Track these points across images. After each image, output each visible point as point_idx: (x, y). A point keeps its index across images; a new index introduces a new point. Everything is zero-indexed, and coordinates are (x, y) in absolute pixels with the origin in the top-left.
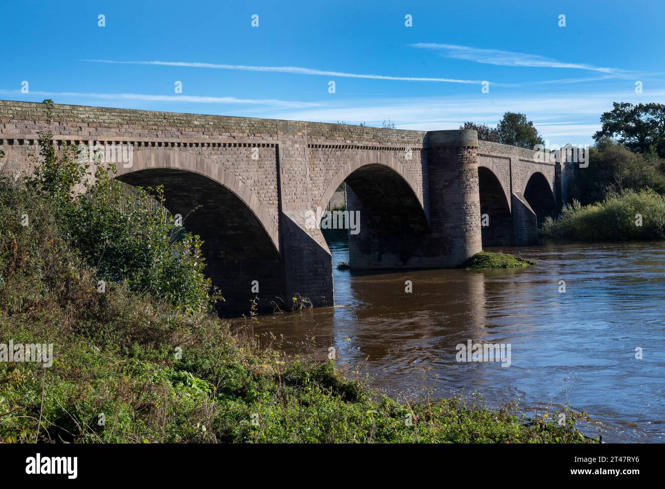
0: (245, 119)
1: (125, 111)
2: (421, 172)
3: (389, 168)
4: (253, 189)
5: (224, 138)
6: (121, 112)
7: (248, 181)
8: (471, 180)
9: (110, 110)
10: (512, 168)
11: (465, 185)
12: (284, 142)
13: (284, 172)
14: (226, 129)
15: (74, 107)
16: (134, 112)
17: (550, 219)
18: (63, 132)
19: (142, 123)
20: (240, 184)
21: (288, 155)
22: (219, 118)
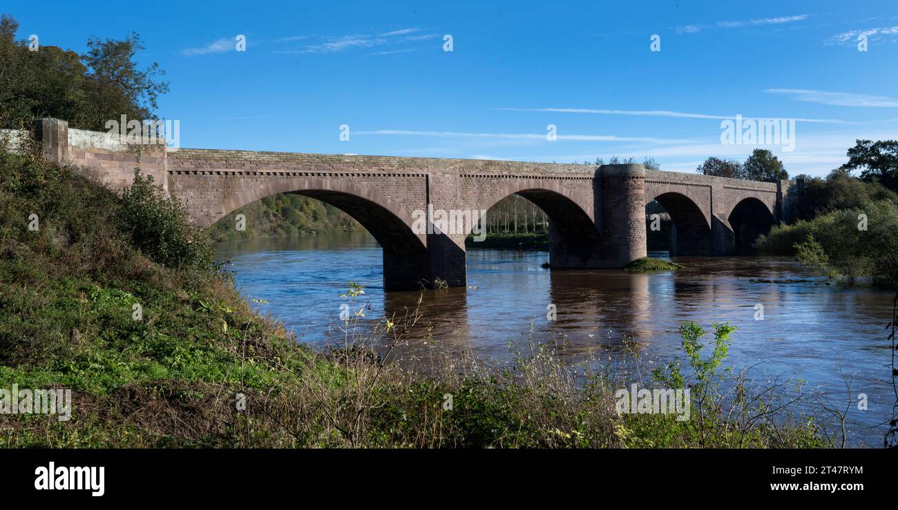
0: (394, 157)
1: (282, 153)
2: (592, 196)
3: (555, 193)
4: (401, 204)
5: (374, 170)
6: (278, 154)
7: (397, 199)
8: (636, 202)
9: (270, 153)
10: (713, 194)
11: (629, 206)
12: (434, 173)
13: (434, 194)
14: (376, 164)
15: (238, 152)
16: (291, 154)
17: (763, 237)
18: (228, 167)
19: (297, 161)
20: (389, 201)
21: (438, 181)
22: (370, 157)
